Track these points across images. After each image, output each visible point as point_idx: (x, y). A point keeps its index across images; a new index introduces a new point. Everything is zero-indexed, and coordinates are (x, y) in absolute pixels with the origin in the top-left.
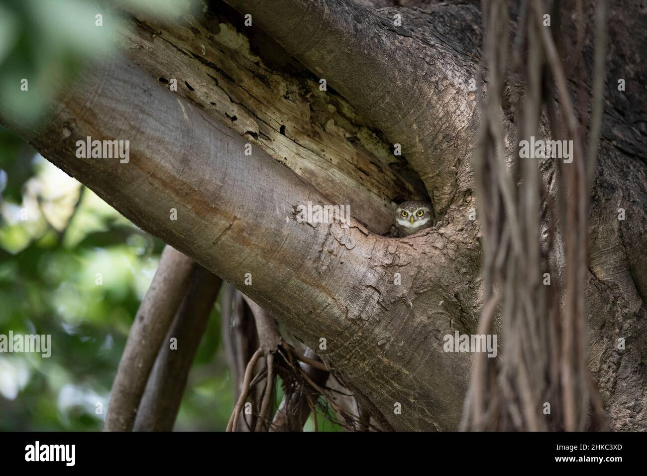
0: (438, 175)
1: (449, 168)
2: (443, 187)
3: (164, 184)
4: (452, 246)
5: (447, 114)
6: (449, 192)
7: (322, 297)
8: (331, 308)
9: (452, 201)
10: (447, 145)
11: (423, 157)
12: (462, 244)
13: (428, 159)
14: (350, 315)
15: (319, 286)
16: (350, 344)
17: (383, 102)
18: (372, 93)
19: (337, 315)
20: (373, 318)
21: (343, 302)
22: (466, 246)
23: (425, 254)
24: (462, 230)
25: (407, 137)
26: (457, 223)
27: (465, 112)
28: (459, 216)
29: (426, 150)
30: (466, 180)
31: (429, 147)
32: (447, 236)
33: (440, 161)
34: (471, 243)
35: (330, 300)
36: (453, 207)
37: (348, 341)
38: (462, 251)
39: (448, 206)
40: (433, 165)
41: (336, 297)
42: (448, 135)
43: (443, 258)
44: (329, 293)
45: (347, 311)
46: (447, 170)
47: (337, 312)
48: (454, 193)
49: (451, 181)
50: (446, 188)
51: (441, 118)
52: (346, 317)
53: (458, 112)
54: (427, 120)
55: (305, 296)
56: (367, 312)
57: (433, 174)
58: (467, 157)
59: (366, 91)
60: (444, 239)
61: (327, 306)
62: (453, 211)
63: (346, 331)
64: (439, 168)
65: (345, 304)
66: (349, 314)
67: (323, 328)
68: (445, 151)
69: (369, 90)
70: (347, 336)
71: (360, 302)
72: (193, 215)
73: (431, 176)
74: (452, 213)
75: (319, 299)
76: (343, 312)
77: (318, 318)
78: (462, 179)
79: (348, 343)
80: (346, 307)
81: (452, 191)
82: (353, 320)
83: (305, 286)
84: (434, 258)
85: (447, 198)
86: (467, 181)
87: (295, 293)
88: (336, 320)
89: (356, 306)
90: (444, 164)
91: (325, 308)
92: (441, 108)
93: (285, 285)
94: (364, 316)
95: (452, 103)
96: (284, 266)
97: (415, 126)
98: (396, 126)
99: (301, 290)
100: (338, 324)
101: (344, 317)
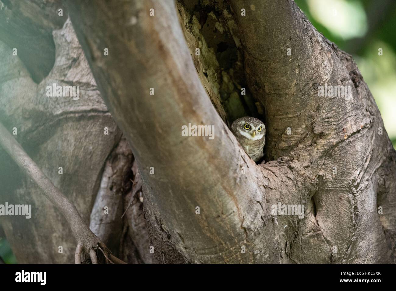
0: (298, 116)
1: (309, 112)
2: (297, 127)
3: (174, 81)
4: (301, 179)
5: (317, 65)
6: (302, 132)
7: (231, 205)
8: (234, 215)
9: (302, 140)
10: (315, 92)
11: (292, 98)
12: (308, 179)
13: (295, 101)
14: (245, 225)
15: (231, 194)
16: (235, 249)
17: (283, 46)
18: (280, 36)
19: (236, 222)
20: (258, 230)
21: (242, 212)
22: (310, 181)
23: (283, 182)
24: (307, 167)
25: (287, 79)
26: (302, 160)
27: (327, 67)
28: (306, 155)
29: (297, 94)
30: (320, 124)
31: (301, 91)
32: (297, 170)
33: (304, 104)
34: (314, 179)
35: (235, 209)
36: (301, 146)
37: (234, 246)
38: (307, 185)
39: (297, 145)
40: (297, 107)
41: (239, 206)
42: (316, 83)
43: (294, 188)
44: (236, 202)
45: (243, 221)
46: (307, 113)
47: (236, 219)
48: (305, 134)
49: (307, 123)
50: (300, 129)
51: (314, 68)
52: (242, 225)
53: (323, 66)
54: (305, 67)
55: (220, 201)
56: (255, 224)
57: (293, 115)
58: (325, 105)
59: (276, 33)
60: (294, 172)
61: (232, 213)
62: (300, 149)
63: (236, 238)
64: (301, 110)
65: (243, 214)
66: (244, 223)
67: (222, 232)
68: (311, 97)
69: (279, 33)
70: (235, 242)
71: (252, 215)
72: (181, 113)
73: (290, 116)
74: (298, 151)
75: (229, 206)
76: (241, 221)
77: (221, 223)
78: (317, 123)
79: (234, 248)
80: (244, 217)
81: (305, 133)
82: (245, 229)
83: (224, 192)
84: (288, 187)
85: (298, 137)
86: (322, 126)
87: (215, 197)
88: (233, 227)
89: (249, 217)
90: (306, 108)
91: (230, 215)
92: (314, 60)
93: (211, 188)
94: (252, 227)
95: (320, 57)
96: (217, 172)
97: (297, 71)
98: (283, 68)
99: (220, 195)
100: (233, 231)
101: (239, 225)
